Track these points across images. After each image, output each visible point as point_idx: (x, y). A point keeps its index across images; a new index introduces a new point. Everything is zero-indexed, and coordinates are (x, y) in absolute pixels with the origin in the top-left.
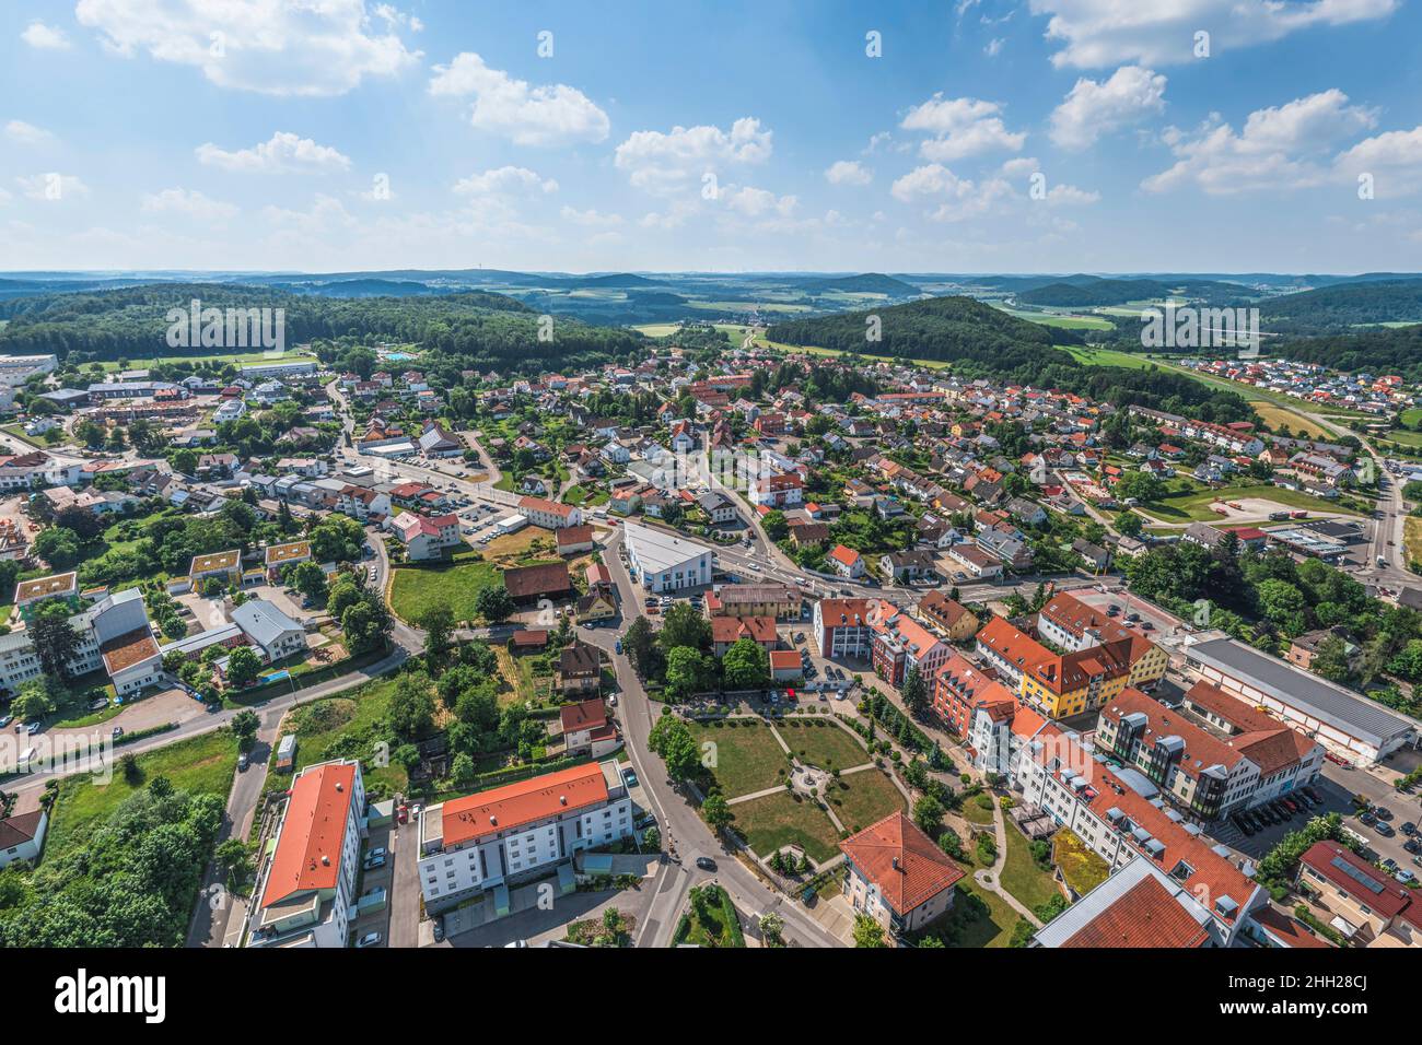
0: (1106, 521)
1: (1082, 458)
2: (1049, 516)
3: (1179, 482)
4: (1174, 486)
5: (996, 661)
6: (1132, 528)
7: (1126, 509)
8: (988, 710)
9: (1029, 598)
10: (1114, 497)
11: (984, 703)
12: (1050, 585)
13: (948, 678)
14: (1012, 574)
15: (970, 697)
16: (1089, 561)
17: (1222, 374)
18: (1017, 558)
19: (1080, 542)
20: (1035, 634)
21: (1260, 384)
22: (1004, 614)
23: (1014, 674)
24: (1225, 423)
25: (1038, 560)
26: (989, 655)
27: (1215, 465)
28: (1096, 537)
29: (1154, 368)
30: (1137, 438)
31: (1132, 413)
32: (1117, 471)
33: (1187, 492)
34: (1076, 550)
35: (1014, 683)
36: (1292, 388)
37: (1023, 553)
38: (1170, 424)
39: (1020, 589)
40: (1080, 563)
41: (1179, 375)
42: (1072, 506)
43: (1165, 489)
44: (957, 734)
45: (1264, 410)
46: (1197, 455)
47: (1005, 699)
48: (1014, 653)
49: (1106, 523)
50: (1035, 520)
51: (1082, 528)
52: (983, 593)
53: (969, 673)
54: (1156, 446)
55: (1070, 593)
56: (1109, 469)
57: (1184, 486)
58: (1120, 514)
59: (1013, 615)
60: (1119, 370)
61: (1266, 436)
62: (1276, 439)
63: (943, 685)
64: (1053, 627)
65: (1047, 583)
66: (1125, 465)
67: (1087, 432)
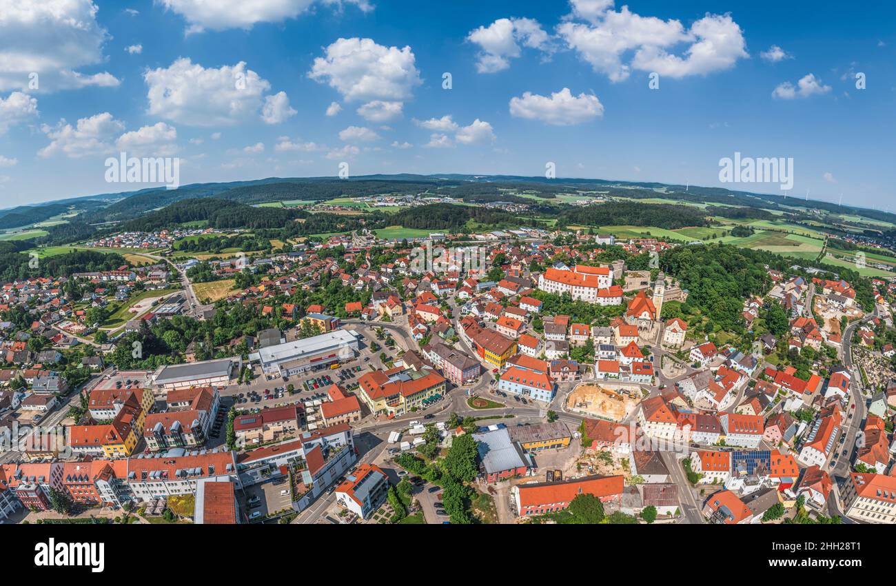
0: (89, 341)
1: (62, 313)
2: (62, 353)
3: (111, 305)
4: (110, 308)
5: (86, 451)
6: (103, 339)
7: (96, 330)
8: (100, 478)
9: (79, 405)
10: (87, 326)
11: (96, 476)
12: (84, 391)
13: (70, 480)
14: (63, 398)
15: (88, 480)
16: (94, 367)
17: (106, 244)
18: (60, 387)
19: (85, 359)
20: (93, 422)
21: (122, 246)
22: (73, 423)
23: (99, 450)
24: (116, 269)
25: (71, 382)
26: (81, 450)
27: (122, 290)
28: (91, 353)
29: (76, 250)
30: (83, 291)
31: (75, 278)
32: (82, 312)
33: (117, 309)
34: (86, 365)
35: (101, 455)
36: (134, 244)
37: (61, 382)
38: (94, 277)
39: (72, 403)
40: (91, 371)
41: (88, 251)
42: (70, 342)
43: (107, 311)
44: (96, 503)
45: (129, 257)
46: (112, 289)
47: (104, 466)
48: (91, 441)
49: (91, 342)
50: (57, 360)
51: (82, 351)
52: (55, 419)
53: (78, 468)
54: (93, 291)
55: (96, 389)
56: (78, 313)
57: (114, 306)
58: (95, 334)
59: (77, 419)
60: (59, 256)
61: (134, 269)
62: (138, 269)
63: (71, 485)
64: (99, 412)
65: (82, 391)
66: (84, 307)
67: (58, 296)
